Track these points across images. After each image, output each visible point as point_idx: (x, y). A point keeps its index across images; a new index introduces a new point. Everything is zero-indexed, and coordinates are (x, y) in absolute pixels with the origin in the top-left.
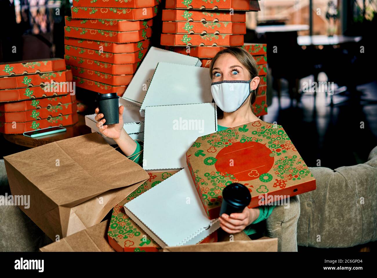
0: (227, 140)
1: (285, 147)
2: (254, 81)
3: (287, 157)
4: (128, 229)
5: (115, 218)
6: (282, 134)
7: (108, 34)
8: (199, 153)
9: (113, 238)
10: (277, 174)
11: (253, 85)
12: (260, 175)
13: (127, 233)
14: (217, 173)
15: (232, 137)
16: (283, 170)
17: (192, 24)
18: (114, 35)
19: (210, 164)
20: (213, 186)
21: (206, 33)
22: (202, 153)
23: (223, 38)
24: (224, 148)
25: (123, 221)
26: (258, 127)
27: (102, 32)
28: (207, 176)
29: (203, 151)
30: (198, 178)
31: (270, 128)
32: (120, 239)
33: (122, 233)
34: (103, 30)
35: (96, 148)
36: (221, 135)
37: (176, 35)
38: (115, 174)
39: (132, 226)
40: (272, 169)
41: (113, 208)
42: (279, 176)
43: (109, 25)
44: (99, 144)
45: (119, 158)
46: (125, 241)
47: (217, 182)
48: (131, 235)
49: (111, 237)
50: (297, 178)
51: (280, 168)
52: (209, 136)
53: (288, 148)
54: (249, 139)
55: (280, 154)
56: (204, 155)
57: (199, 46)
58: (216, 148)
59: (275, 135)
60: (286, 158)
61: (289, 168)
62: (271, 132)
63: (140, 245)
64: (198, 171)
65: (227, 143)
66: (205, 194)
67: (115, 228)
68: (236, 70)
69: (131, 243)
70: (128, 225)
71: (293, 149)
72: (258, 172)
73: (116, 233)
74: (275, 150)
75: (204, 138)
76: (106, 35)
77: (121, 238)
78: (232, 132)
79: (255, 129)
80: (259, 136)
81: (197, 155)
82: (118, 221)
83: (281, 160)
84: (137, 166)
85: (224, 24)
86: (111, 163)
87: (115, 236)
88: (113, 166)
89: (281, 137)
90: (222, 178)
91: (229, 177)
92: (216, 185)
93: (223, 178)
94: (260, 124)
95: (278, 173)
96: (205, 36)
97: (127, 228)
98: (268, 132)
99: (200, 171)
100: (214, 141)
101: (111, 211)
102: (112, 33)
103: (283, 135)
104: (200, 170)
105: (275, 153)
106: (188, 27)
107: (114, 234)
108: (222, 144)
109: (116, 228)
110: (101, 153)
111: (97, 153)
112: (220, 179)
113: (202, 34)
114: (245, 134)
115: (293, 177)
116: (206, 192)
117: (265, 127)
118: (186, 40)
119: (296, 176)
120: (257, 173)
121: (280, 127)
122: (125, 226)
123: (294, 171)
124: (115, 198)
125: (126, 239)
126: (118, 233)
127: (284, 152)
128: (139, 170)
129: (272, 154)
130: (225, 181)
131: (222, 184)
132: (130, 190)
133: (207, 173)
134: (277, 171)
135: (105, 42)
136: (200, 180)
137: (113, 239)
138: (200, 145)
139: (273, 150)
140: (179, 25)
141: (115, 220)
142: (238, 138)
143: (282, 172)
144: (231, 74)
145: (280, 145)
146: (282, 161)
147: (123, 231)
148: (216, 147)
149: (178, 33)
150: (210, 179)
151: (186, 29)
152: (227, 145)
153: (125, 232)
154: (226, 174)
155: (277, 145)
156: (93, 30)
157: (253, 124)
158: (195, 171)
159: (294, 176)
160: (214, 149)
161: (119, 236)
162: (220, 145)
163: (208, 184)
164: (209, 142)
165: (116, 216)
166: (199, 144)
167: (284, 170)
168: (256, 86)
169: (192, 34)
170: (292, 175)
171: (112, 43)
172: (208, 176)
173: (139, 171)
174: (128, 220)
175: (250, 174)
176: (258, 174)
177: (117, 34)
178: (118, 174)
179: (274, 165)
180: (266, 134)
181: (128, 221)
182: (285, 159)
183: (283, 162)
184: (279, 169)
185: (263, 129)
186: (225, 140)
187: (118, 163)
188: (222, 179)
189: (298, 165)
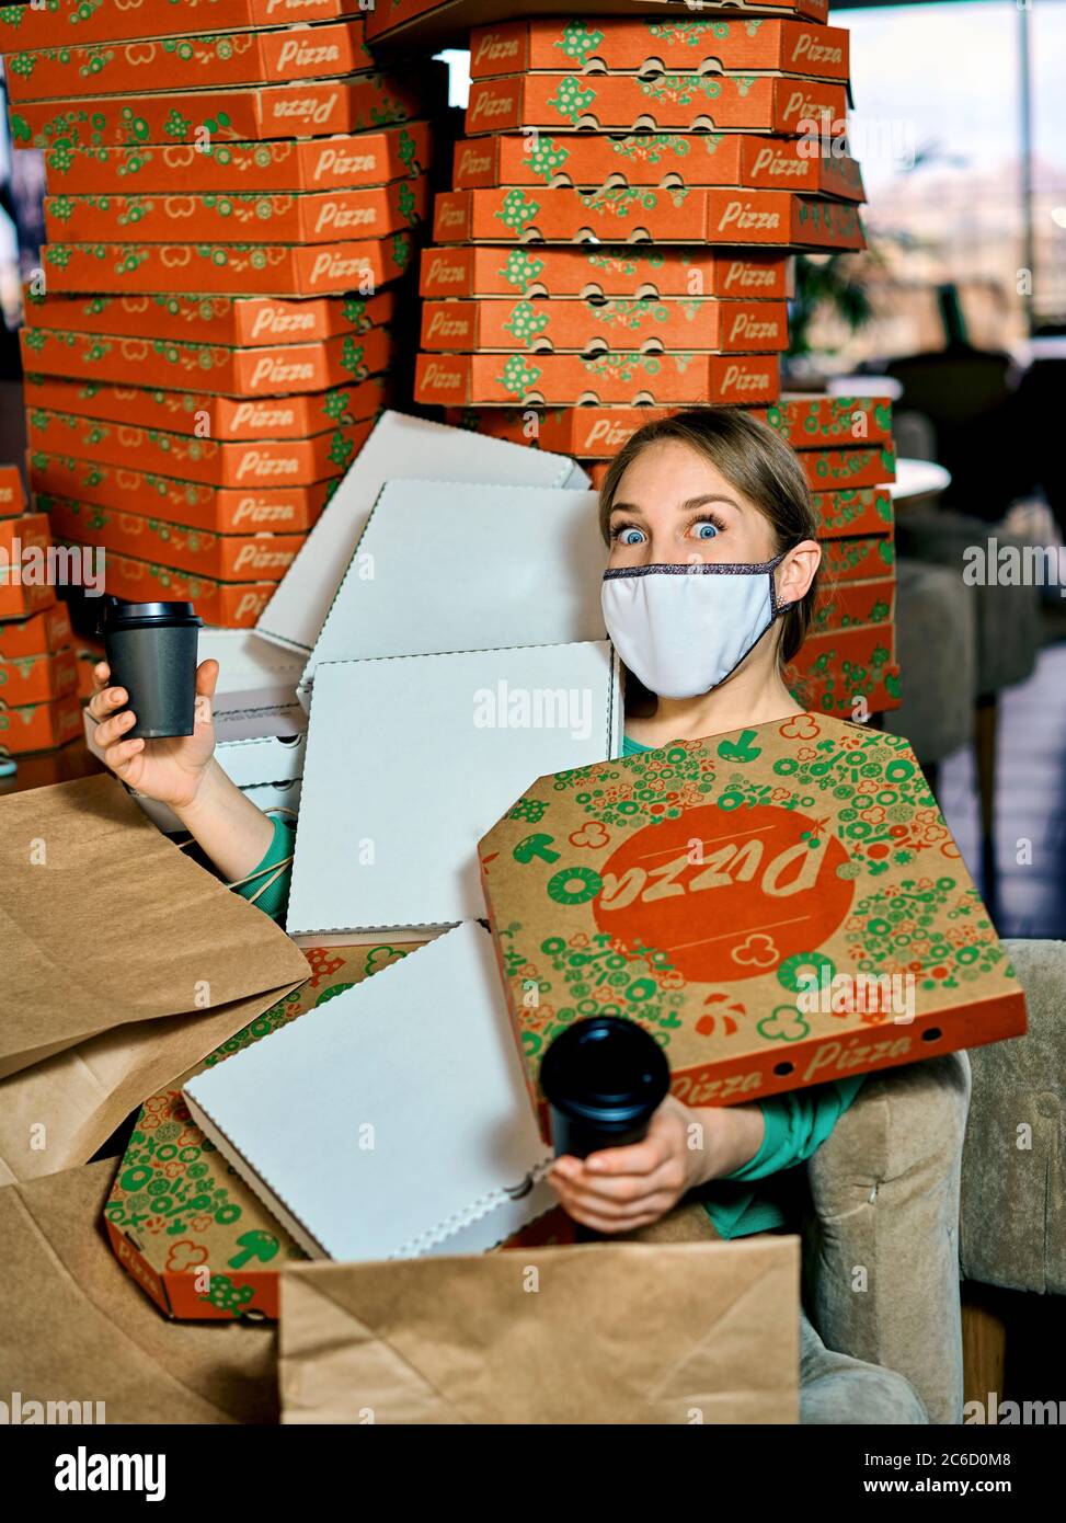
0: (661, 793)
1: (909, 839)
2: (794, 561)
3: (913, 883)
4: (192, 1194)
5: (145, 1143)
6: (907, 777)
7: (194, 356)
8: (536, 848)
9: (122, 1230)
10: (857, 957)
11: (792, 580)
12: (782, 960)
13: (186, 1212)
14: (597, 943)
15: (687, 781)
16: (886, 940)
17: (544, 309)
18: (219, 359)
19: (575, 899)
20: (570, 998)
21: (603, 345)
22: (546, 847)
23: (682, 368)
24: (642, 831)
25: (176, 1160)
26: (803, 743)
27: (171, 348)
28: (554, 953)
29: (552, 840)
30: (514, 959)
31: (856, 748)
32: (153, 1236)
33: (166, 1208)
34: (175, 342)
35: (96, 843)
36: (638, 770)
37: (475, 358)
38: (158, 959)
39: (211, 1181)
40: (840, 933)
41: (141, 1106)
42: (866, 966)
43: (198, 320)
44: (111, 827)
45: (188, 889)
46: (172, 1243)
47: (591, 982)
48: (202, 1219)
49: (116, 1224)
50: (940, 981)
51: (873, 932)
52: (588, 775)
53: (924, 842)
54: (755, 795)
55: (885, 867)
56: (551, 858)
57: (579, 403)
58: (611, 829)
59: (874, 779)
60: (908, 889)
61: (914, 931)
62: (859, 767)
63: (232, 1263)
64: (516, 926)
65: (658, 809)
66: (534, 1031)
67: (136, 1186)
68: (709, 519)
69: (195, 1252)
70: (195, 1175)
71: (942, 848)
72: (775, 946)
73: (140, 1209)
74: (865, 848)
75: (562, 780)
76: (184, 361)
77: (156, 1232)
78: (688, 759)
79: (790, 749)
80: (804, 781)
81: (522, 855)
82: (154, 1158)
83: (882, 894)
84: (260, 922)
85: (685, 308)
86: (153, 910)
87: (135, 1220)
88: (156, 920)
89: (896, 790)
90: (616, 962)
91: (647, 960)
92: (588, 993)
93: (621, 966)
94: (812, 731)
95: (862, 955)
96: (602, 359)
97: (186, 1189)
98: (845, 765)
99: (524, 927)
100: (605, 796)
101: (134, 1117)
102: (212, 354)
103: (909, 781)
104: (528, 924)
105: (863, 864)
106: (524, 323)
107: (129, 1215)
108: (638, 814)
109: (144, 1188)
110: (115, 867)
111: (97, 863)
112: (605, 969)
113: (587, 351)
114: (742, 772)
115: (924, 975)
116: (537, 1026)
117: (833, 743)
118: (518, 379)
119: (940, 973)
120: (769, 948)
121: (903, 747)
122: (180, 1180)
123: (933, 950)
124: (157, 1061)
125: (178, 1238)
126: (146, 1211)
127: (903, 858)
128: (268, 938)
129: (846, 865)
130: (628, 979)
131: (610, 993)
132: (225, 1025)
133: (555, 940)
134: (858, 947)
135: (181, 393)
136: (518, 967)
137: (123, 1232)
138: (543, 813)
139: (857, 848)
140: (487, 312)
141: (145, 1152)
142: (708, 789)
143: (882, 950)
144: (687, 535)
145: (887, 830)
146: (888, 901)
147: (169, 1203)
148: (608, 825)
149: (482, 351)
150: (564, 964)
151: (518, 333)
152: (657, 816)
153: (177, 1204)
154: (636, 949)
155: (874, 827)
156: (136, 341)
157: (782, 728)
158: (506, 928)
159: (929, 971)
160: (602, 833)
161: (150, 1224)
162: (628, 818)
163: (550, 988)
164: (583, 799)
165: (151, 1133)
166: (540, 805)
167: (893, 939)
168: (801, 585)
169: (543, 352)
170: (921, 967)
171: (214, 396)
172: (558, 951)
173: (266, 945)
174: (199, 1152)
175: (739, 954)
176: (771, 955)
177: (232, 357)
178: (172, 955)
179: (850, 914)
180: (834, 774)
181: (196, 1158)
182: (903, 890)
183: (892, 904)
184: (870, 937)
185: (824, 752)
186: (652, 795)
187: (182, 911)
188: (616, 967)
189: (953, 924)
